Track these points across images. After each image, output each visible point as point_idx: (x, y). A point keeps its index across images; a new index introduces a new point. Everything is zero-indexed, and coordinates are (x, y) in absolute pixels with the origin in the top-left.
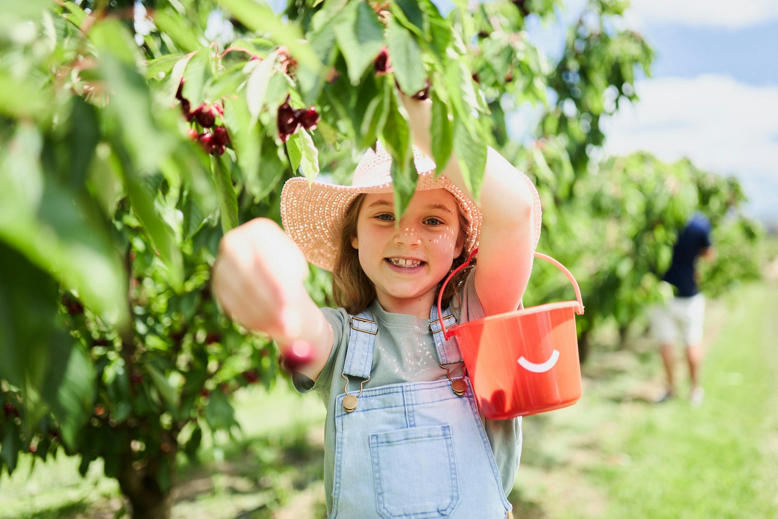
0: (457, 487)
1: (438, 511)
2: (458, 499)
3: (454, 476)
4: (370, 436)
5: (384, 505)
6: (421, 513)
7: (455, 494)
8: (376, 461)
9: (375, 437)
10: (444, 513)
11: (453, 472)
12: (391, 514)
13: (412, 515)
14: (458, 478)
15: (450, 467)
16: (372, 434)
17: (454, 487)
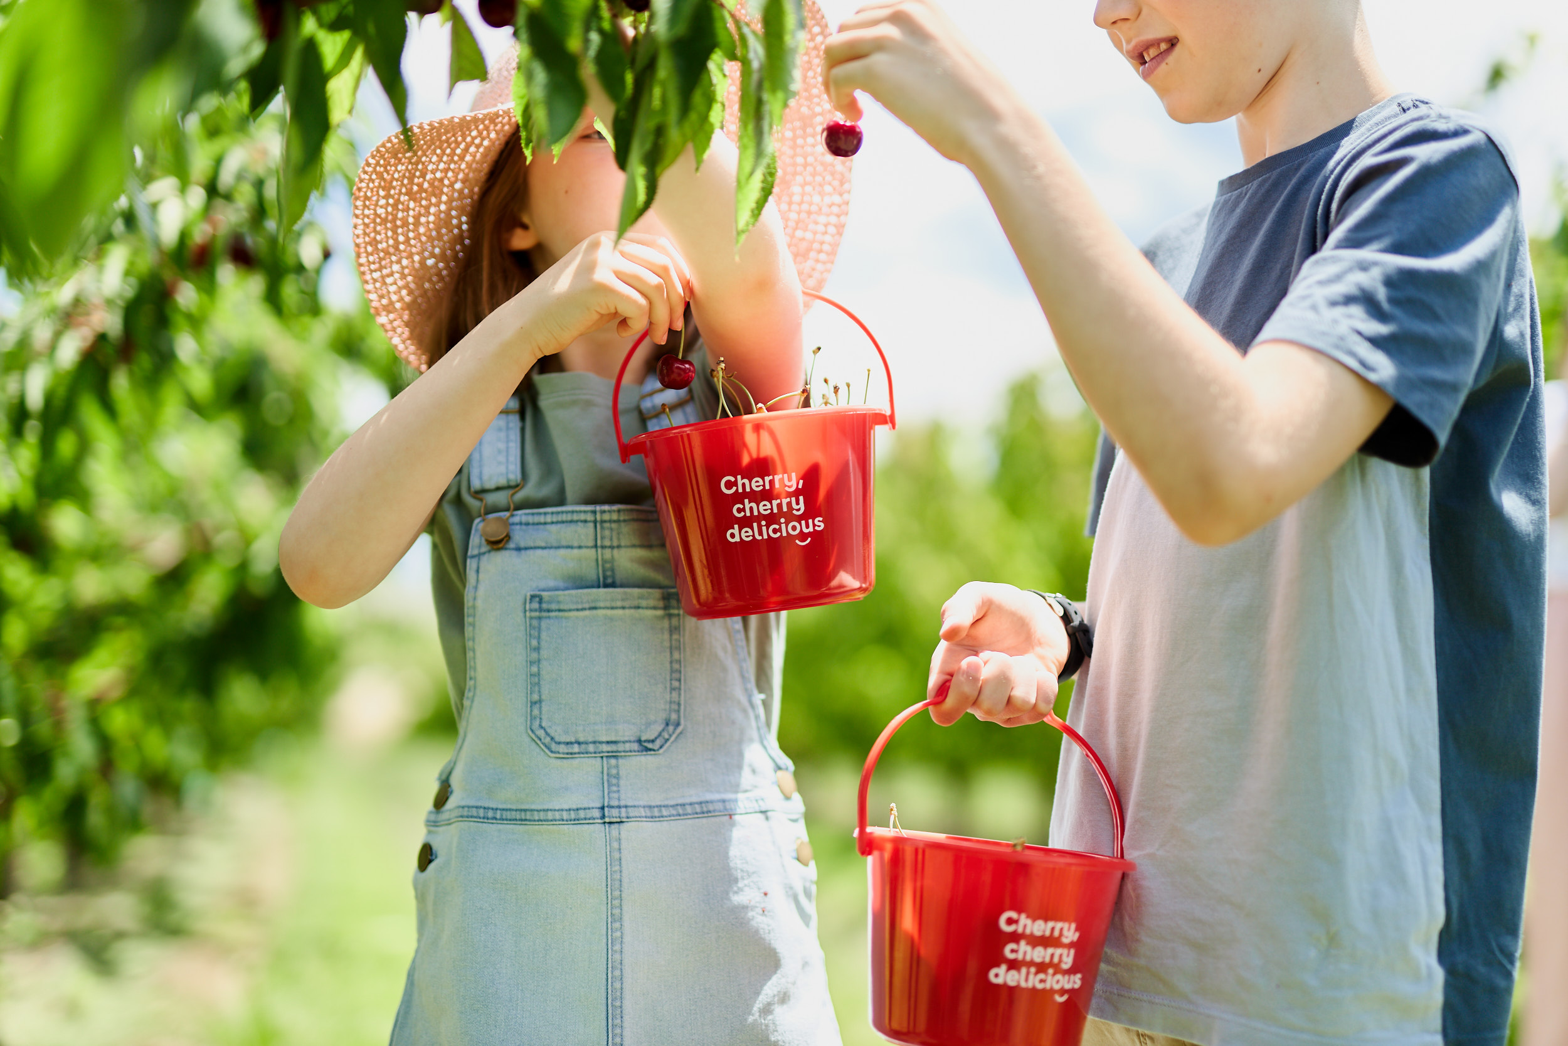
0: (679, 704)
1: (639, 741)
2: (678, 724)
3: (676, 684)
4: (528, 598)
5: (540, 722)
6: (608, 742)
7: (674, 716)
8: (534, 643)
9: (537, 599)
10: (650, 746)
11: (676, 675)
12: (552, 739)
13: (591, 743)
14: (682, 687)
15: (671, 667)
16: (532, 593)
17: (674, 702)
